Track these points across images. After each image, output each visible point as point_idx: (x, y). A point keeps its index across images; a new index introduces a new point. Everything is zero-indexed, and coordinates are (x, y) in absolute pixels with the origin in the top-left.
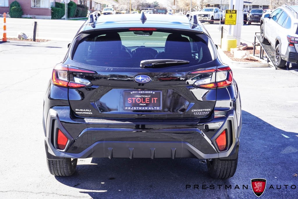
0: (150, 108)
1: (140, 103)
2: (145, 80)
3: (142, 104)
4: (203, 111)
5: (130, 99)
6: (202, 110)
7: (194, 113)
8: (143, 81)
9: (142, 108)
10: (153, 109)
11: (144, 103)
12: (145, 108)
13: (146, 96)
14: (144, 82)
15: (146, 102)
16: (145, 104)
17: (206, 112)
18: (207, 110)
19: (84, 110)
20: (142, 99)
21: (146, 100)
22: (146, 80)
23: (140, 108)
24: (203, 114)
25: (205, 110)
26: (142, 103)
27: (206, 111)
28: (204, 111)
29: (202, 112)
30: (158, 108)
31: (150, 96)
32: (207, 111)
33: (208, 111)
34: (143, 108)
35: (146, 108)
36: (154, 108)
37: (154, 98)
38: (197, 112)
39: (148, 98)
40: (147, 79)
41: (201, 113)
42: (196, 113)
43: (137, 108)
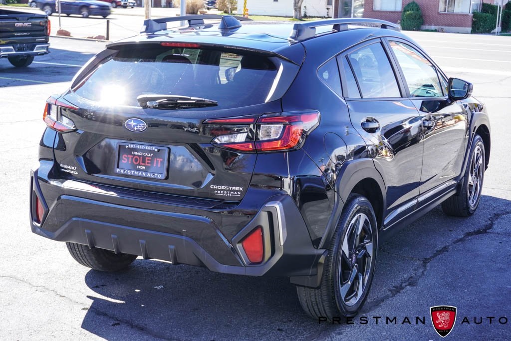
0: (149, 175)
1: (138, 165)
2: (138, 126)
3: (140, 167)
4: (229, 190)
5: (125, 157)
6: (227, 188)
7: (216, 192)
8: (135, 128)
9: (138, 173)
10: (152, 176)
11: (143, 166)
12: (142, 174)
13: (146, 155)
14: (137, 130)
15: (147, 164)
16: (144, 168)
17: (236, 193)
18: (237, 189)
19: (69, 167)
20: (141, 158)
21: (147, 161)
22: (140, 128)
23: (136, 173)
24: (230, 195)
25: (234, 188)
26: (141, 165)
27: (234, 191)
28: (232, 190)
29: (229, 192)
30: (160, 176)
31: (152, 155)
32: (237, 191)
33: (239, 191)
34: (140, 174)
35: (144, 174)
36: (154, 175)
37: (158, 159)
38: (221, 190)
39: (149, 157)
40: (140, 125)
41: (227, 193)
42: (219, 192)
43: (133, 172)
